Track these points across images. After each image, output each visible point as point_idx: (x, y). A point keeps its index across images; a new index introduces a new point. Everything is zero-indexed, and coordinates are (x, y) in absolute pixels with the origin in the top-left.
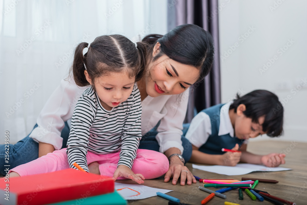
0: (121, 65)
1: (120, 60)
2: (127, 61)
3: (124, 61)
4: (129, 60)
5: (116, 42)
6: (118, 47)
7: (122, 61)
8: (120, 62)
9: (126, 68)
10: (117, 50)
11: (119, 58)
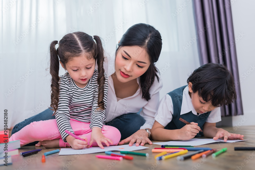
0: (80, 51)
1: (79, 48)
2: (84, 48)
3: (82, 48)
4: (86, 47)
5: (76, 36)
6: (77, 39)
7: (80, 48)
8: (79, 49)
9: (84, 53)
10: (77, 41)
11: (78, 46)
